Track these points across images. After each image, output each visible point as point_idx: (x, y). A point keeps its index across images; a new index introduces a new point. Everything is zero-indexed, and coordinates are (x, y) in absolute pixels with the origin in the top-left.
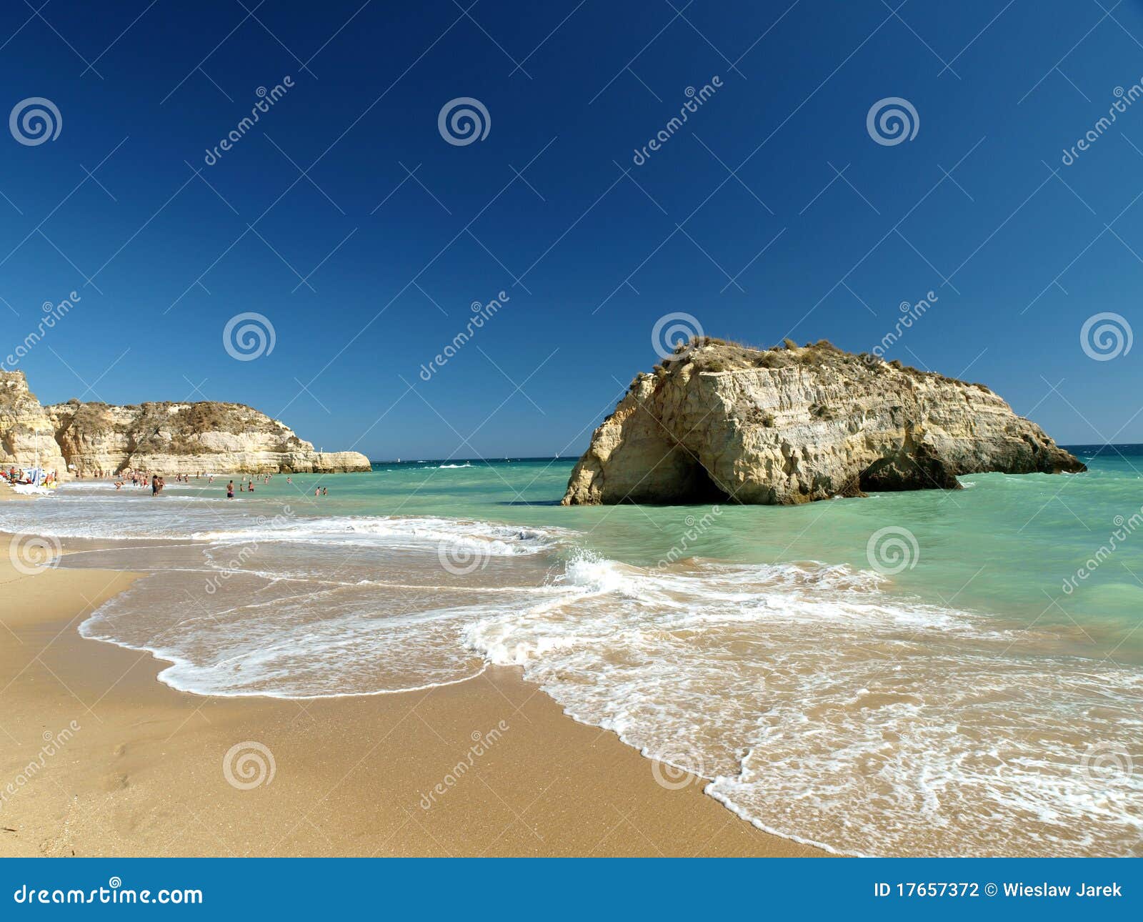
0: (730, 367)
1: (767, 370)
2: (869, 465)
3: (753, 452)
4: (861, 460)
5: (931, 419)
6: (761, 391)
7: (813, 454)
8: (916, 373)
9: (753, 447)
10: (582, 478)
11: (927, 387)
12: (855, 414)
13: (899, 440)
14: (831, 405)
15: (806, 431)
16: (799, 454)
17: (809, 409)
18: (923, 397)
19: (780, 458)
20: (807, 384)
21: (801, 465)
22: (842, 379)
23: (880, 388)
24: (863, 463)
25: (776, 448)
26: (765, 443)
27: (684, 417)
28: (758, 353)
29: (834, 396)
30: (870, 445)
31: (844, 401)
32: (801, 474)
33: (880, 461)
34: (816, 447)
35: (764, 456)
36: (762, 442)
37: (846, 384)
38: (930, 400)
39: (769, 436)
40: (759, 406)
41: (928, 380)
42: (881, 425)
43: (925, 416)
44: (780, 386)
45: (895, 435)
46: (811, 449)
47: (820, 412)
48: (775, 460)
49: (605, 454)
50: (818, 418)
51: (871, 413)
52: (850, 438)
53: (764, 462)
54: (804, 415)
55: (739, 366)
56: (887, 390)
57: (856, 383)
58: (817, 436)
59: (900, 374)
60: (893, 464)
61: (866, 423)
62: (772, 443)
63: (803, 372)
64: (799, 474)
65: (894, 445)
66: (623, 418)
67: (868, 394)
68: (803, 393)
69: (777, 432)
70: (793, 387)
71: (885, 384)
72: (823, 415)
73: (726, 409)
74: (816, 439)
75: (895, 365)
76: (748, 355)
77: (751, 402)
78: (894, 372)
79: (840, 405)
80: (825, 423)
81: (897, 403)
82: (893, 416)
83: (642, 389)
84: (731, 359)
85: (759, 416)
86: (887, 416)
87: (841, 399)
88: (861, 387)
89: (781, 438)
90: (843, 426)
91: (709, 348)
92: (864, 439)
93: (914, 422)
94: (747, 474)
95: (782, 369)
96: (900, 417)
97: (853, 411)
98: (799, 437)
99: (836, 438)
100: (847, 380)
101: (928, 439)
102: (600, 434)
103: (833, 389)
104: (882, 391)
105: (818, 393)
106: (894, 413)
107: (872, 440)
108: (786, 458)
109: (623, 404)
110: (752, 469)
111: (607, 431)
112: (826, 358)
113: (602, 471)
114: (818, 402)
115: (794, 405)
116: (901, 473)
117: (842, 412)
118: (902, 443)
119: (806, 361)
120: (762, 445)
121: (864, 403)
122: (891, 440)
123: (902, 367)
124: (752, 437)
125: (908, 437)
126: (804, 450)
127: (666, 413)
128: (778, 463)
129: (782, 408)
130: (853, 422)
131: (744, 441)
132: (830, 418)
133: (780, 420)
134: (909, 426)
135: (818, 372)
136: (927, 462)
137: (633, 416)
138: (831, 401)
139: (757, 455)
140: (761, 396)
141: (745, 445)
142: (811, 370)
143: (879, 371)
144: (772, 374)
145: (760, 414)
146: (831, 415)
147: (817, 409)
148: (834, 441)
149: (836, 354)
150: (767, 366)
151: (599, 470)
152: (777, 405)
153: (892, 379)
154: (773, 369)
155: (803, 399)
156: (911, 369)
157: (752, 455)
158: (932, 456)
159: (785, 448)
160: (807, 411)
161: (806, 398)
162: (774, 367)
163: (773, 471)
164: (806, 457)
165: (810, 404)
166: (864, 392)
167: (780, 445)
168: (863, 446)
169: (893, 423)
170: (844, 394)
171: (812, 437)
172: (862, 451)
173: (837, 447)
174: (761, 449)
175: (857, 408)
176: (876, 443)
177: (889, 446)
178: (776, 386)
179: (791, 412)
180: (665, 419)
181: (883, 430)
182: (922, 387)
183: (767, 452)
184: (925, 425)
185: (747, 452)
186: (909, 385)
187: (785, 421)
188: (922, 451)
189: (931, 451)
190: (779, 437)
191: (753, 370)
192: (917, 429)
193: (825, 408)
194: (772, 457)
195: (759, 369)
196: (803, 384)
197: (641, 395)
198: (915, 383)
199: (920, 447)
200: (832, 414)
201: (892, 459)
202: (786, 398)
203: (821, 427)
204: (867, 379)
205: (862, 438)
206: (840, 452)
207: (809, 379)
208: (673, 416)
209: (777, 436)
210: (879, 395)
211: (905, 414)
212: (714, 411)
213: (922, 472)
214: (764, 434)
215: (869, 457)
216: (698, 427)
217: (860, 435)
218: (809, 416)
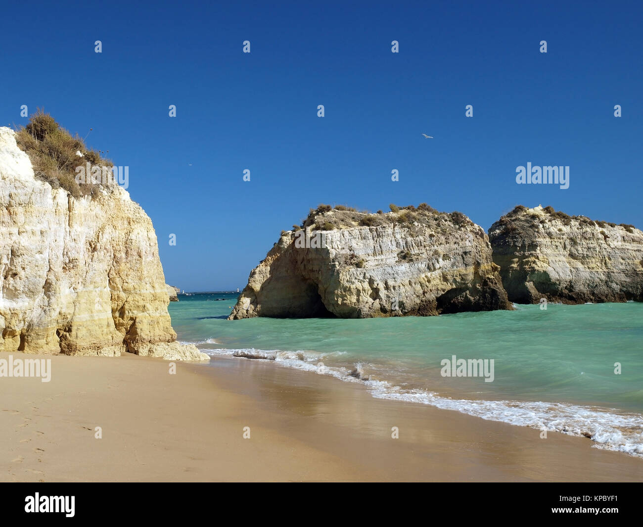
0: (341, 226)
1: (367, 228)
2: (443, 293)
3: (347, 284)
4: (438, 290)
6: (361, 243)
7: (392, 285)
9: (347, 281)
10: (241, 303)
12: (433, 257)
13: (467, 275)
14: (415, 251)
15: (389, 270)
16: (381, 286)
17: (398, 255)
19: (366, 289)
20: (398, 236)
21: (383, 293)
22: (428, 232)
23: (457, 238)
24: (439, 292)
25: (364, 282)
26: (356, 279)
27: (309, 261)
28: (365, 215)
29: (419, 244)
30: (445, 279)
31: (428, 248)
32: (382, 299)
33: (452, 290)
34: (395, 281)
35: (355, 287)
36: (353, 278)
37: (431, 236)
39: (359, 274)
40: (356, 254)
42: (454, 264)
44: (375, 239)
45: (463, 272)
46: (391, 283)
47: (405, 257)
48: (363, 290)
49: (257, 287)
50: (403, 261)
51: (446, 257)
52: (427, 274)
53: (354, 292)
54: (391, 258)
55: (347, 225)
56: (462, 240)
57: (439, 235)
58: (398, 273)
60: (467, 292)
61: (443, 264)
62: (361, 278)
63: (396, 228)
64: (380, 299)
66: (271, 262)
67: (447, 243)
68: (394, 243)
69: (365, 271)
70: (385, 239)
72: (407, 259)
73: (331, 256)
74: (396, 275)
76: (356, 217)
77: (350, 251)
79: (424, 251)
80: (407, 264)
82: (463, 258)
83: (283, 242)
84: (342, 220)
85: (354, 260)
86: (459, 258)
87: (425, 247)
88: (443, 238)
89: (368, 275)
90: (423, 266)
91: (330, 213)
92: (441, 275)
93: (482, 262)
94: (344, 300)
95: (378, 227)
96: (469, 259)
97: (432, 255)
98: (383, 274)
99: (414, 275)
100: (433, 232)
102: (254, 273)
103: (419, 240)
104: (459, 240)
105: (406, 243)
106: (464, 256)
107: (447, 275)
108: (372, 289)
109: (270, 253)
110: (347, 296)
111: (260, 271)
112: (420, 217)
113: (256, 298)
114: (405, 249)
115: (384, 252)
117: (424, 256)
119: (400, 220)
120: (353, 280)
121: (441, 250)
122: (460, 275)
124: (347, 275)
125: (476, 273)
126: (386, 283)
127: (299, 258)
128: (365, 292)
129: (374, 254)
130: (431, 263)
131: (341, 278)
132: (412, 260)
133: (371, 263)
134: (478, 264)
135: (409, 228)
137: (278, 260)
138: (416, 249)
139: (350, 287)
140: (360, 246)
141: (341, 280)
142: (403, 227)
144: (371, 230)
145: (355, 259)
146: (413, 258)
147: (403, 254)
148: (411, 277)
149: (429, 214)
150: (368, 225)
151: (254, 298)
152: (371, 252)
154: (372, 227)
155: (394, 248)
157: (347, 287)
158: (493, 286)
159: (371, 282)
160: (396, 255)
161: (397, 247)
162: (373, 226)
163: (360, 297)
164: (387, 288)
165: (400, 250)
167: (368, 280)
168: (440, 279)
169: (463, 263)
170: (427, 243)
171: (393, 274)
172: (439, 283)
173: (413, 281)
174: (353, 283)
175: (436, 253)
176: (449, 277)
177: (458, 279)
178: (373, 239)
179: (383, 257)
180: (299, 262)
181: (455, 268)
183: (359, 285)
185: (343, 285)
187: (374, 263)
188: (485, 282)
189: (492, 283)
190: (366, 274)
191: (357, 228)
192: (485, 267)
193: (410, 253)
194: (361, 289)
195: (362, 227)
196: (395, 237)
197: (282, 246)
202: (379, 247)
203: (405, 267)
204: (450, 232)
205: (439, 274)
206: (415, 284)
207: (400, 233)
208: (303, 260)
209: (365, 274)
210: (455, 243)
211: (475, 256)
212: (324, 258)
213: (484, 297)
214: (355, 272)
215: (444, 287)
216: (316, 268)
217: (437, 273)
218: (397, 259)
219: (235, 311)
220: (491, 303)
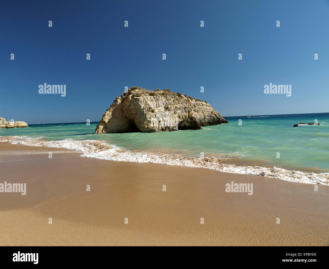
0: (143, 95)
1: (153, 97)
2: (179, 123)
3: (149, 119)
5: (194, 110)
6: (151, 103)
8: (191, 98)
9: (149, 118)
10: (100, 128)
11: (193, 102)
12: (176, 109)
13: (186, 116)
14: (170, 107)
15: (163, 113)
17: (164, 108)
18: (192, 104)
20: (163, 101)
22: (172, 99)
26: (152, 117)
27: (130, 110)
28: (150, 92)
29: (170, 104)
30: (179, 117)
31: (173, 105)
33: (182, 121)
37: (173, 101)
38: (194, 105)
40: (151, 107)
41: (193, 100)
42: (182, 112)
43: (193, 110)
44: (156, 101)
45: (186, 115)
47: (167, 108)
49: (107, 121)
50: (166, 110)
51: (180, 109)
52: (174, 115)
54: (162, 109)
55: (145, 95)
56: (183, 103)
57: (176, 101)
58: (166, 115)
59: (187, 98)
60: (185, 122)
61: (179, 111)
62: (154, 117)
63: (162, 97)
65: (185, 117)
66: (112, 110)
67: (179, 104)
68: (162, 103)
70: (160, 101)
71: (183, 101)
73: (142, 108)
74: (166, 116)
75: (185, 96)
76: (147, 92)
77: (148, 106)
78: (185, 98)
79: (172, 107)
80: (168, 111)
81: (186, 106)
82: (185, 109)
83: (118, 101)
84: (143, 93)
86: (184, 109)
88: (177, 102)
90: (173, 112)
91: (137, 90)
93: (190, 111)
94: (148, 126)
95: (157, 97)
96: (187, 110)
98: (161, 115)
99: (171, 115)
100: (174, 100)
101: (193, 116)
102: (105, 115)
103: (170, 102)
104: (182, 103)
105: (166, 103)
109: (112, 106)
110: (149, 124)
111: (107, 114)
112: (168, 94)
113: (106, 126)
114: (166, 106)
115: (160, 107)
116: (187, 125)
117: (172, 108)
118: (187, 117)
119: (163, 94)
121: (178, 106)
122: (184, 116)
123: (187, 97)
124: (149, 115)
125: (189, 115)
127: (125, 109)
129: (157, 107)
130: (175, 111)
131: (147, 116)
132: (169, 110)
133: (156, 111)
134: (189, 112)
135: (166, 98)
136: (193, 121)
137: (115, 109)
138: (169, 105)
139: (150, 120)
140: (151, 104)
141: (147, 118)
142: (164, 97)
143: (182, 98)
145: (151, 109)
147: (166, 107)
149: (171, 93)
150: (153, 96)
151: (105, 125)
152: (155, 106)
153: (185, 100)
156: (189, 97)
157: (149, 120)
158: (194, 120)
160: (163, 108)
161: (163, 105)
162: (155, 96)
165: (164, 106)
166: (178, 103)
169: (185, 111)
170: (173, 104)
175: (176, 107)
176: (181, 117)
177: (184, 118)
178: (155, 101)
179: (159, 108)
180: (124, 111)
181: (183, 113)
182: (192, 102)
184: (193, 112)
186: (189, 101)
187: (158, 111)
188: (192, 118)
191: (149, 97)
192: (191, 113)
193: (168, 107)
195: (151, 96)
196: (162, 101)
197: (117, 103)
198: (190, 101)
199: (191, 118)
200: (170, 109)
201: (185, 121)
202: (158, 104)
203: (167, 113)
204: (179, 100)
207: (164, 99)
208: (126, 109)
209: (156, 115)
210: (182, 104)
211: (188, 109)
212: (138, 108)
213: (192, 124)
214: (152, 115)
215: (179, 120)
216: (134, 112)
217: (177, 115)
218: (164, 109)
219: (97, 132)
220: (195, 126)
